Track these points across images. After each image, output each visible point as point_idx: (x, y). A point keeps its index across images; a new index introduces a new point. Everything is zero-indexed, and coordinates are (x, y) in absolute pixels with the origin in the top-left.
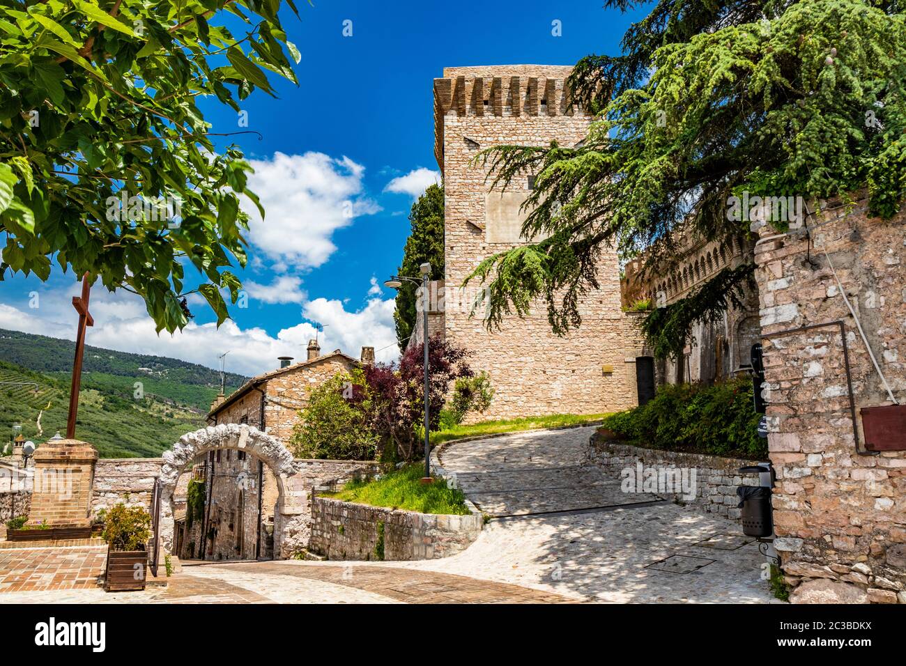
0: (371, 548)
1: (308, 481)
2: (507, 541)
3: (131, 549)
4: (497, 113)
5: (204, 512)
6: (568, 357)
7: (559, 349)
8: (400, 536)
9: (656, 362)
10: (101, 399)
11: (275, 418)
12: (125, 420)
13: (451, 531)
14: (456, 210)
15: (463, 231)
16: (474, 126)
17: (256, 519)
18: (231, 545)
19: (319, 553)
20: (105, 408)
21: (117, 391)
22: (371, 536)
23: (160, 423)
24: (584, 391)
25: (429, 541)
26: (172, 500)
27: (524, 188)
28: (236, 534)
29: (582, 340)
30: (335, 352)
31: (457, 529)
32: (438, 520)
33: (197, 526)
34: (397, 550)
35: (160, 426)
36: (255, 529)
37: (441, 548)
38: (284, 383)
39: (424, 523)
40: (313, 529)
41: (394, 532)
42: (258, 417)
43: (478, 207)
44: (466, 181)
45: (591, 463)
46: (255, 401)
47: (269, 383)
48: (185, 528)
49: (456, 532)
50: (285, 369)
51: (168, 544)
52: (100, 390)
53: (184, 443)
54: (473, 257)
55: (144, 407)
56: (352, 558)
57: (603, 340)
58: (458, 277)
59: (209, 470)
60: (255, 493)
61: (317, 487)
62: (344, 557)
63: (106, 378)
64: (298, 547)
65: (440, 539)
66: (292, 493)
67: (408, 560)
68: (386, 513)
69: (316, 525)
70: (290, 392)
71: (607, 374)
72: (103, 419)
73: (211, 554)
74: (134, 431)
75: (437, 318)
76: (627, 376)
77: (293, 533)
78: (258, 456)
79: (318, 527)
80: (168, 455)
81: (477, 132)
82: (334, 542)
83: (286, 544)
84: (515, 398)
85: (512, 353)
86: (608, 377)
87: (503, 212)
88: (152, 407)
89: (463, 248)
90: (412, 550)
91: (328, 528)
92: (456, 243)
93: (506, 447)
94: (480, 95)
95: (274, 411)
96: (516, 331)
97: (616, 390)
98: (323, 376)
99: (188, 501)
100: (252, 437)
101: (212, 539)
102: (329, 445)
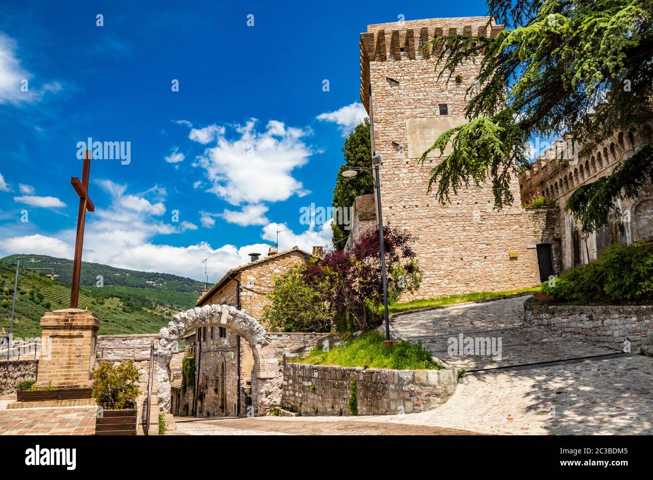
0: (344, 404)
1: (278, 350)
2: (487, 394)
3: (119, 408)
4: (412, 57)
5: (195, 380)
6: (480, 246)
7: (473, 240)
8: (374, 392)
9: (553, 247)
10: (121, 304)
11: (248, 302)
12: (138, 318)
13: (429, 385)
14: (383, 134)
15: (390, 150)
16: (394, 68)
17: (236, 384)
18: (216, 405)
19: (292, 410)
20: (124, 310)
21: (132, 298)
22: (343, 394)
23: (162, 320)
24: (495, 273)
25: (407, 396)
26: (169, 368)
27: (437, 114)
28: (220, 396)
29: (490, 232)
30: (294, 248)
31: (436, 383)
32: (416, 375)
33: (190, 391)
34: (371, 405)
35: (162, 322)
36: (236, 392)
37: (420, 402)
38: (255, 273)
39: (400, 379)
40: (285, 390)
41: (367, 388)
42: (234, 302)
43: (400, 131)
44: (390, 111)
45: (529, 325)
46: (231, 289)
47: (243, 273)
48: (181, 393)
49: (435, 386)
50: (255, 262)
51: (167, 404)
52: (120, 298)
53: (178, 322)
54: (399, 170)
55: (150, 309)
56: (324, 414)
57: (508, 231)
58: (387, 186)
59: (198, 348)
60: (234, 362)
61: (288, 354)
62: (316, 413)
63: (124, 289)
64: (272, 405)
65: (419, 394)
66: (266, 360)
67: (385, 414)
68: (358, 372)
69: (288, 386)
70: (259, 281)
71: (513, 258)
72: (123, 318)
73: (201, 412)
74: (145, 326)
75: (370, 222)
76: (530, 260)
77: (268, 394)
78: (237, 331)
79: (290, 388)
80: (165, 331)
81: (396, 73)
82: (306, 400)
83: (262, 403)
84: (439, 281)
85: (435, 245)
86: (514, 261)
87: (421, 133)
88: (157, 309)
89: (391, 163)
90: (389, 405)
91: (299, 388)
92: (384, 159)
93: (447, 316)
94: (398, 44)
95: (246, 296)
96: (437, 227)
97: (522, 271)
98: (285, 267)
99: (183, 373)
100: (232, 315)
101: (202, 400)
102: (294, 321)
